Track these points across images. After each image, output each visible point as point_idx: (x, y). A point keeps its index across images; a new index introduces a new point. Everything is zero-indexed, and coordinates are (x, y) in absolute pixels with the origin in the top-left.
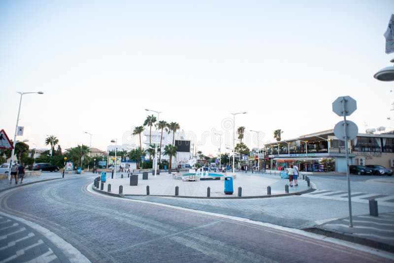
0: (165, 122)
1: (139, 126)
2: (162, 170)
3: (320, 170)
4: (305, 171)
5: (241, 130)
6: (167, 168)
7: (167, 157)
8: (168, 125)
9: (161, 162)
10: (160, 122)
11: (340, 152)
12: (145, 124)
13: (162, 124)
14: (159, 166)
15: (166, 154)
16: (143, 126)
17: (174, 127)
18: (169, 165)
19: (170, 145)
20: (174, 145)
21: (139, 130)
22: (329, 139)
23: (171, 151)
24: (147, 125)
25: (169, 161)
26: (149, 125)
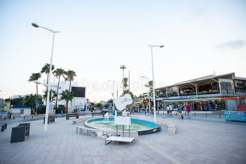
0: (63, 70)
1: (36, 73)
2: (58, 115)
3: (215, 109)
4: (200, 110)
5: (125, 80)
6: (64, 112)
7: (63, 102)
8: (65, 73)
9: (58, 107)
10: (58, 69)
11: (228, 93)
12: (42, 72)
13: (60, 72)
14: (55, 110)
15: (62, 98)
16: (40, 73)
17: (71, 74)
18: (66, 110)
19: (67, 91)
20: (71, 91)
21: (35, 77)
22: (220, 81)
23: (67, 96)
24: (45, 73)
25: (65, 106)
26: (46, 73)
